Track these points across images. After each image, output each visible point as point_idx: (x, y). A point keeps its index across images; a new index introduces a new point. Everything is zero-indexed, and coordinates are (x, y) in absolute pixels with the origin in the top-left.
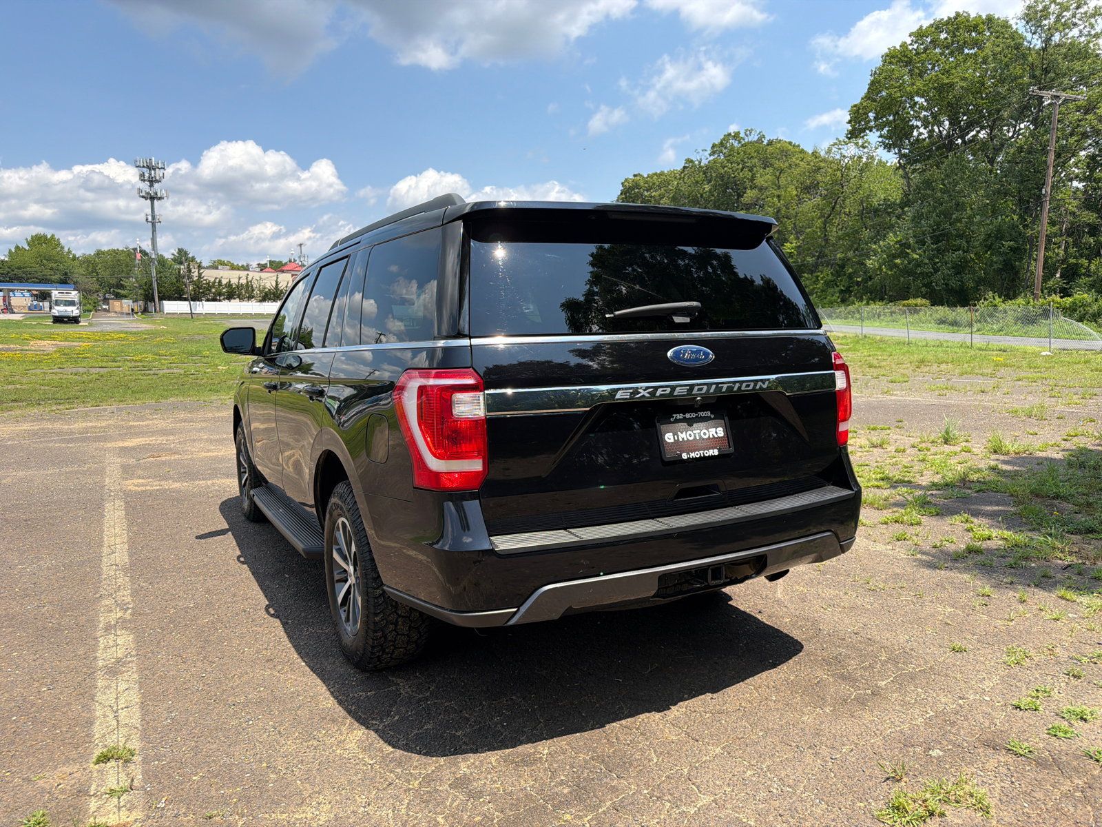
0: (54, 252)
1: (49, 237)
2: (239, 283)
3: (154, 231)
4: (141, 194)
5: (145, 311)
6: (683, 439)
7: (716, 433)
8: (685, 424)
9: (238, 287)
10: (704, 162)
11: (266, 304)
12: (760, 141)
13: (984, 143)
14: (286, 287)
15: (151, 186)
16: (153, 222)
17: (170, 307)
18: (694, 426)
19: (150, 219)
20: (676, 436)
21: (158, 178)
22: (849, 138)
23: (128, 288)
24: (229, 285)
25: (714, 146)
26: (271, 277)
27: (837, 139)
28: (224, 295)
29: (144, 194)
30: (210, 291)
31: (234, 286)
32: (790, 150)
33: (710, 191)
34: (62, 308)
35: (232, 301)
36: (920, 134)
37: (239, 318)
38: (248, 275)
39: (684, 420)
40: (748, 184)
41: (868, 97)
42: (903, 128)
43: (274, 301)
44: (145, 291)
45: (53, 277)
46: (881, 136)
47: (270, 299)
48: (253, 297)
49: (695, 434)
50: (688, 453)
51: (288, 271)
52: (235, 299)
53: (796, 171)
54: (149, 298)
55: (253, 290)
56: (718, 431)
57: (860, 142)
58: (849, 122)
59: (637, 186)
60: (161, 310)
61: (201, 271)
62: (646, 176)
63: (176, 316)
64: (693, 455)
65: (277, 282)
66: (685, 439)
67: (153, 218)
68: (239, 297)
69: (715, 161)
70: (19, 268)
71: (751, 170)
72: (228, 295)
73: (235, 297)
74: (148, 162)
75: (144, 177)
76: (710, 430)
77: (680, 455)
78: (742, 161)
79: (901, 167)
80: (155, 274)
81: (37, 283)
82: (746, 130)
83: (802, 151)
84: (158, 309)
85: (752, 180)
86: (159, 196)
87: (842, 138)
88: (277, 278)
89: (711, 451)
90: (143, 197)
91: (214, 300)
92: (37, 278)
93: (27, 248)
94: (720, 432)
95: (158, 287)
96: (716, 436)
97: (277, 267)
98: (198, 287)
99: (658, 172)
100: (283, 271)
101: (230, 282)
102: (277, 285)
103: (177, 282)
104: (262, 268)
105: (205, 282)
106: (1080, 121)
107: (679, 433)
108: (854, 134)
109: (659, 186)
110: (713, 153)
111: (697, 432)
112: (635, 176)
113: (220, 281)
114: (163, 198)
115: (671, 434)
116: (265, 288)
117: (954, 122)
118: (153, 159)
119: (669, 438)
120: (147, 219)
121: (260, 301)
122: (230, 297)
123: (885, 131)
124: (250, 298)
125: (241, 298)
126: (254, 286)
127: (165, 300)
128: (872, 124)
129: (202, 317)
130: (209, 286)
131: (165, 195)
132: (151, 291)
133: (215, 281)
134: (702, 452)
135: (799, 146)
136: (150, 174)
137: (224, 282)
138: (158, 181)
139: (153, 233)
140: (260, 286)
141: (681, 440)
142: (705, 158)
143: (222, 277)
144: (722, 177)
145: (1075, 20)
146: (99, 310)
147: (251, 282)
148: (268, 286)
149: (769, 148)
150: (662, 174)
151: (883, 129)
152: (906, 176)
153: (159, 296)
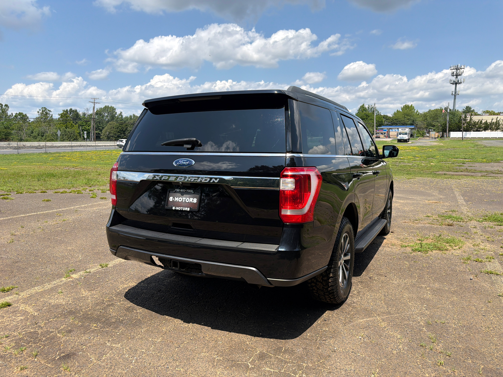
0: (410, 112)
1: (410, 106)
2: (492, 121)
3: (455, 99)
4: (451, 82)
5: (443, 136)
6: (176, 200)
7: (193, 200)
8: (180, 194)
9: (491, 124)
15: (457, 77)
16: (455, 95)
17: (454, 134)
18: (184, 196)
19: (454, 93)
20: (174, 199)
21: (460, 74)
23: (436, 126)
24: (486, 123)
28: (482, 128)
29: (452, 82)
30: (475, 126)
31: (488, 124)
34: (401, 136)
35: (487, 131)
37: (489, 140)
38: (498, 117)
39: (180, 192)
44: (443, 127)
45: (408, 123)
48: (499, 129)
49: (183, 199)
50: (175, 207)
52: (488, 130)
54: (444, 131)
55: (499, 125)
56: (194, 200)
60: (449, 136)
61: (472, 117)
63: (456, 139)
64: (177, 208)
66: (177, 201)
67: (455, 93)
68: (490, 129)
70: (396, 120)
72: (485, 128)
73: (488, 129)
74: (456, 66)
75: (454, 74)
76: (191, 199)
77: (172, 207)
80: (448, 119)
81: (402, 125)
84: (447, 136)
86: (460, 82)
89: (186, 208)
90: (452, 83)
91: (477, 131)
92: (401, 123)
93: (401, 111)
94: (195, 201)
95: (449, 126)
96: (192, 202)
98: (469, 125)
101: (487, 121)
103: (459, 123)
105: (473, 122)
107: (175, 198)
111: (184, 198)
113: (481, 121)
114: (462, 83)
115: (172, 197)
118: (459, 65)
119: (171, 199)
120: (452, 94)
122: (485, 129)
124: (497, 129)
125: (492, 130)
126: (500, 123)
127: (452, 131)
129: (469, 139)
130: (475, 124)
131: (463, 81)
132: (445, 127)
133: (478, 121)
134: (182, 208)
136: (457, 72)
137: (483, 122)
138: (460, 75)
139: (454, 100)
141: (175, 201)
143: (482, 119)
146: (425, 137)
147: (499, 121)
153: (449, 130)
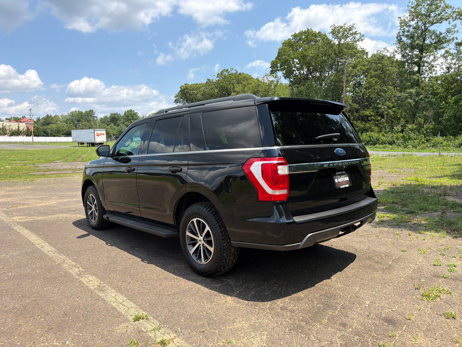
10: (214, 81)
11: (13, 137)
12: (236, 73)
13: (318, 77)
14: (23, 129)
18: (342, 177)
22: (271, 74)
25: (218, 74)
26: (15, 125)
27: (266, 74)
32: (248, 77)
33: (217, 92)
36: (296, 73)
38: (3, 123)
39: (339, 175)
40: (232, 90)
41: (277, 58)
42: (290, 71)
43: (17, 136)
46: (283, 73)
47: (15, 135)
48: (6, 134)
51: (24, 122)
53: (250, 86)
55: (6, 131)
57: (275, 75)
58: (271, 67)
59: (187, 88)
62: (190, 85)
64: (343, 187)
65: (18, 127)
69: (219, 80)
71: (233, 84)
76: (345, 178)
77: (340, 187)
78: (229, 81)
79: (290, 85)
82: (231, 69)
83: (252, 78)
85: (234, 88)
87: (268, 73)
88: (19, 125)
94: (348, 179)
97: (17, 120)
99: (196, 83)
100: (21, 122)
102: (19, 128)
104: (10, 120)
106: (352, 71)
108: (272, 72)
109: (196, 89)
110: (218, 77)
112: (185, 84)
115: (337, 179)
116: (12, 130)
117: (309, 70)
119: (336, 181)
121: (10, 136)
123: (284, 72)
124: (5, 134)
126: (7, 129)
128: (279, 68)
134: (345, 186)
135: (251, 76)
140: (10, 128)
141: (339, 181)
142: (215, 79)
144: (222, 87)
145: (349, 35)
147: (5, 127)
148: (14, 129)
149: (240, 76)
150: (197, 84)
151: (283, 71)
152: (292, 89)
